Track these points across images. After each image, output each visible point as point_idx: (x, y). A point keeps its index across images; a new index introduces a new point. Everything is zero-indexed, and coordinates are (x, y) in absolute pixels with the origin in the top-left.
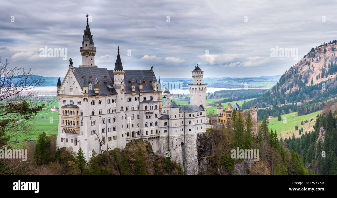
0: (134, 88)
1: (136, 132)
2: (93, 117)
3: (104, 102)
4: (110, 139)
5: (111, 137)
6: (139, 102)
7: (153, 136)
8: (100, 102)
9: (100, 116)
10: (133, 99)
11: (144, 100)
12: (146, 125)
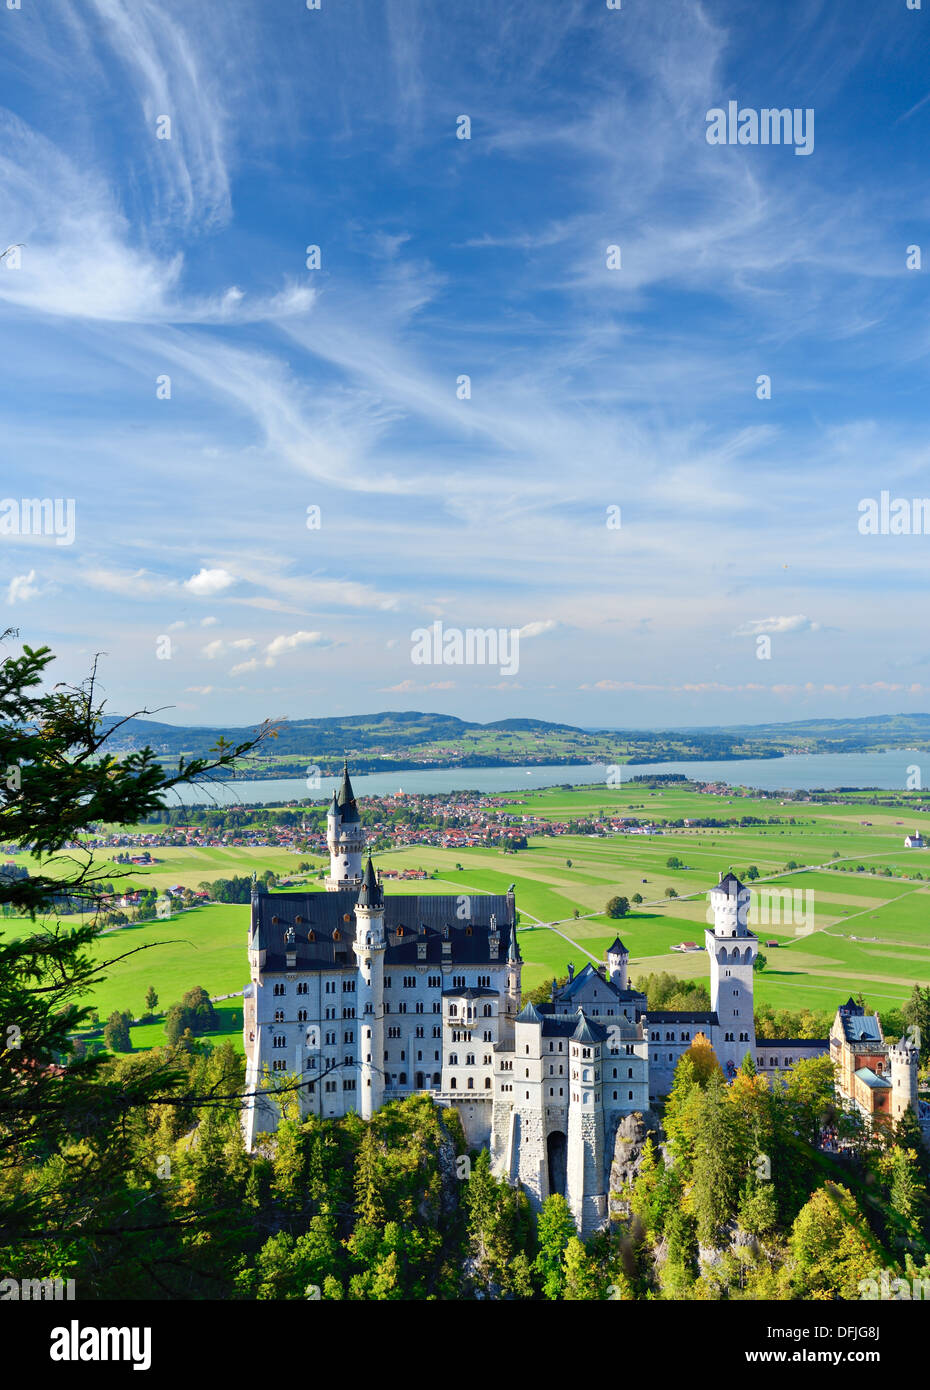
0: (424, 950)
1: (429, 1076)
2: (278, 1027)
3: (313, 990)
4: (332, 1086)
5: (334, 1083)
6: (439, 990)
7: (473, 1095)
8: (303, 989)
9: (301, 1026)
10: (422, 980)
11: (459, 984)
12: (453, 1060)
